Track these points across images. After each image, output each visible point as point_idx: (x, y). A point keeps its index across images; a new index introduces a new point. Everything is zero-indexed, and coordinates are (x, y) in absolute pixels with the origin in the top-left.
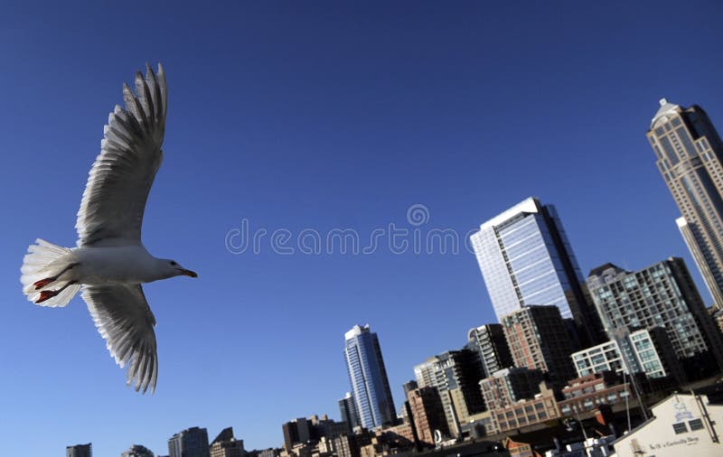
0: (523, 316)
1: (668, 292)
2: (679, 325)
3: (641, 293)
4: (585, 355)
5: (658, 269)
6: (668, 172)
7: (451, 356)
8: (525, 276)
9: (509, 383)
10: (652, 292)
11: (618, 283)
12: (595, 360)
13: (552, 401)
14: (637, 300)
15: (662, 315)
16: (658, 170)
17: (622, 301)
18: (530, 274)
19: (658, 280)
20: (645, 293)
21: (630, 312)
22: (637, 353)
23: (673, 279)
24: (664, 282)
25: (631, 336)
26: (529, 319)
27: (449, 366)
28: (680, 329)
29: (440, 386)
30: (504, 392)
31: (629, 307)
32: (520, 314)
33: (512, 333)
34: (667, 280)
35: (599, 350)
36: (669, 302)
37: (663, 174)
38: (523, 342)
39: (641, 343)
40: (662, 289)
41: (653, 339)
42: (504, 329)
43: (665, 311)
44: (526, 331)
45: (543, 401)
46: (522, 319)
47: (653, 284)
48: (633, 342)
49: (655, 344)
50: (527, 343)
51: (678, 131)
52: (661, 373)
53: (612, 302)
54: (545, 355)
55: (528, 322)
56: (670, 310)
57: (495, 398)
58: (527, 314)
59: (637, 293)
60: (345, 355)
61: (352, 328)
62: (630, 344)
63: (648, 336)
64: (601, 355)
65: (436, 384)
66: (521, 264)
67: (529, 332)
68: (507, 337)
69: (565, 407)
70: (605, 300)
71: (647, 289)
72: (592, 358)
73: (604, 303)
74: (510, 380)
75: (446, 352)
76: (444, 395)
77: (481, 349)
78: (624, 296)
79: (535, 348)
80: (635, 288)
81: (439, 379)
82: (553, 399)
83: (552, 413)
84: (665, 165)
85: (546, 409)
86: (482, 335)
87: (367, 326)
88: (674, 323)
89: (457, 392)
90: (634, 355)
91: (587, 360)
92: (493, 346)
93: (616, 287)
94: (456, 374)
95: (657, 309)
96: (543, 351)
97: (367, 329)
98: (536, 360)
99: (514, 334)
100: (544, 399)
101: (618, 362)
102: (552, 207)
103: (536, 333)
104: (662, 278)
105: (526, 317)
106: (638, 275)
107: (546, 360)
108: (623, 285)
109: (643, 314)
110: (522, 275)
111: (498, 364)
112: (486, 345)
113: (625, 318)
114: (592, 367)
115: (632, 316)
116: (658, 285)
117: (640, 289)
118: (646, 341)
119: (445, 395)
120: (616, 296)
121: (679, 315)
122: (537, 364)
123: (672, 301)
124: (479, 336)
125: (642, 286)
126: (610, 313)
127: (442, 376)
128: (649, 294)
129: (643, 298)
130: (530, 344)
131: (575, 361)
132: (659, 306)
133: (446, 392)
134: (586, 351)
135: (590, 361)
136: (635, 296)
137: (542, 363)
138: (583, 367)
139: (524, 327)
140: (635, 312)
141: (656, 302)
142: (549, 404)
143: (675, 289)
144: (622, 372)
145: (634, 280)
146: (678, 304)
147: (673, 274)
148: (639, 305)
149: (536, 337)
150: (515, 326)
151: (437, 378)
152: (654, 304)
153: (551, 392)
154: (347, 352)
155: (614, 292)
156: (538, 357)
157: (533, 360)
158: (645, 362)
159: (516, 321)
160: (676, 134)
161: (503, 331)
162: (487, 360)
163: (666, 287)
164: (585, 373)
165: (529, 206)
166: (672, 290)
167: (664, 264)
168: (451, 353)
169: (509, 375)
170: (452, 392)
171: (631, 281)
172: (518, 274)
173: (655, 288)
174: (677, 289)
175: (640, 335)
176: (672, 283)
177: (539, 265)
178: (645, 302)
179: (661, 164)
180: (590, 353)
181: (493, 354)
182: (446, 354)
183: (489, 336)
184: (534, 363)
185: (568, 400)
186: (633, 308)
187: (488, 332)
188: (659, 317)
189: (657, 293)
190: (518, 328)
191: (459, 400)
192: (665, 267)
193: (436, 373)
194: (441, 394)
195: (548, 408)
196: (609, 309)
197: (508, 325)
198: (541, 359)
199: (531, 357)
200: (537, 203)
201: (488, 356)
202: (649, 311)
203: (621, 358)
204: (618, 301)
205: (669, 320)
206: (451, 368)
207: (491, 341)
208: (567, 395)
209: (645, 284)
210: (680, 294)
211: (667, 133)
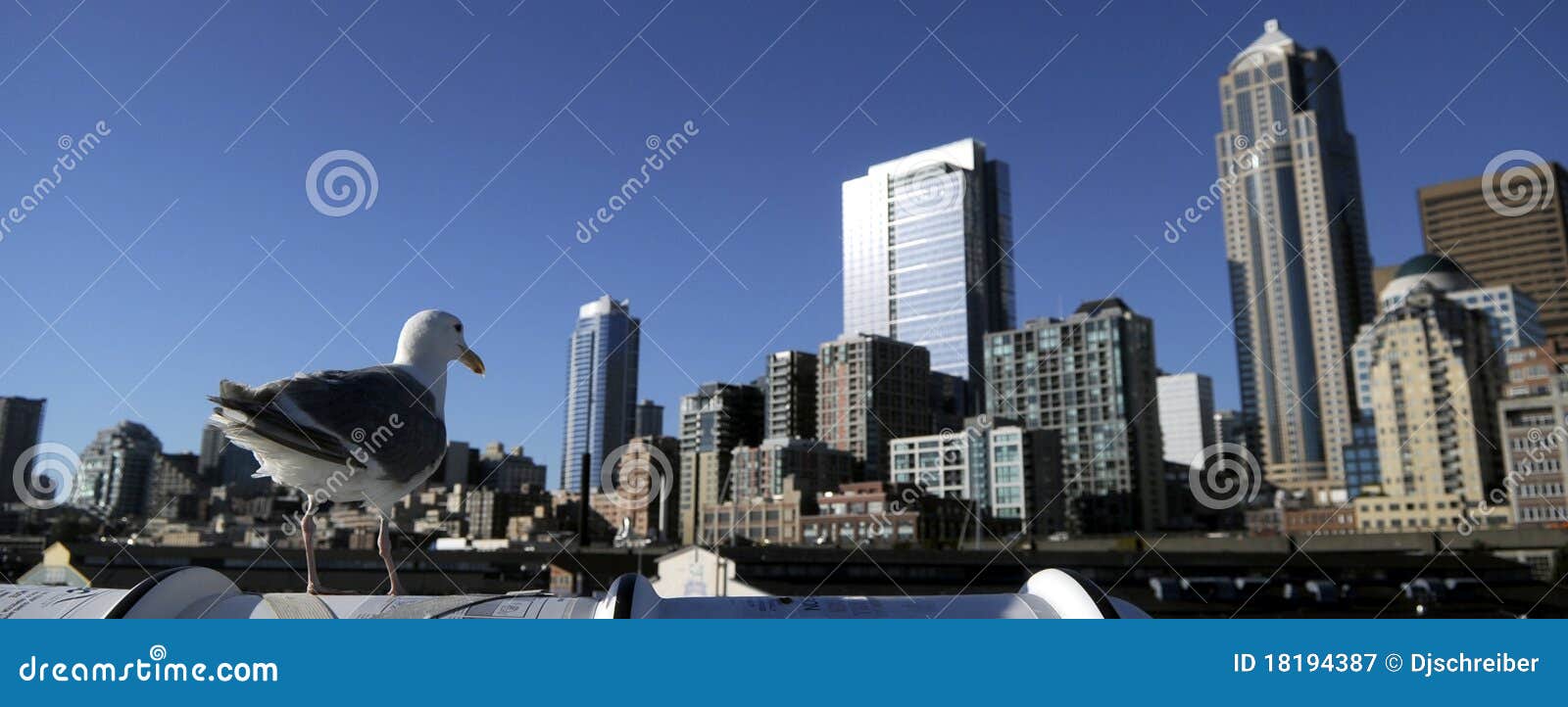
0: (857, 351)
1: (1103, 372)
2: (1100, 437)
3: (1060, 364)
4: (911, 446)
5: (1101, 328)
6: (1229, 158)
7: (719, 392)
8: (912, 281)
9: (779, 463)
10: (1078, 366)
11: (1029, 335)
12: (923, 460)
13: (794, 512)
14: (1049, 374)
15: (1081, 411)
16: (1215, 151)
17: (1024, 369)
18: (922, 280)
19: (1094, 348)
20: (1065, 364)
21: (1031, 391)
22: (993, 465)
23: (1117, 353)
24: (1102, 354)
25: (993, 433)
26: (863, 359)
27: (712, 409)
28: (1099, 442)
29: (686, 441)
30: (766, 477)
31: (1032, 382)
32: (853, 347)
33: (829, 378)
34: (1108, 349)
35: (935, 444)
36: (1097, 392)
37: (1221, 160)
38: (842, 397)
39: (1005, 450)
40: (1095, 365)
41: (1025, 447)
42: (820, 366)
43: (1087, 405)
44: (853, 380)
45: (780, 509)
46: (853, 356)
47: (1084, 352)
48: (993, 445)
49: (1026, 457)
50: (847, 403)
51: (1273, 88)
52: (1018, 510)
53: (1009, 365)
54: (869, 430)
55: (861, 363)
56: (1094, 405)
57: (749, 486)
58: (863, 350)
59: (1054, 361)
60: (570, 346)
61: (597, 299)
62: (986, 446)
63: (1018, 442)
64: (936, 454)
65: (681, 437)
66: (912, 257)
67: (857, 384)
68: (820, 381)
69: (811, 528)
70: (999, 360)
71: (1071, 359)
72: (921, 455)
73: (996, 363)
74: (784, 460)
75: (715, 383)
76: (687, 457)
77: (772, 393)
78: (1031, 359)
79: (857, 415)
80: (1054, 351)
81: (688, 429)
82: (797, 509)
83: (788, 533)
84: (1228, 145)
85: (780, 524)
86: (782, 367)
87: (625, 302)
88: (1094, 429)
89: (710, 458)
90: (987, 466)
91: (912, 456)
92: (792, 393)
93: (1024, 342)
94: (717, 425)
95: (1075, 399)
96: (868, 422)
97: (626, 308)
98: (853, 435)
99: (833, 379)
100: (784, 506)
101: (958, 472)
102: (1006, 168)
103: (867, 389)
104: (1101, 345)
105: (860, 355)
106: (1065, 330)
107: (869, 438)
108: (1035, 341)
109: (1050, 400)
110: (908, 279)
111: (791, 427)
112: (782, 386)
113: (1021, 400)
114: (916, 470)
115: (1032, 399)
116: (1091, 357)
117: (1060, 355)
118: (1013, 448)
119: (689, 459)
120: (1018, 357)
121: (1106, 418)
122: (853, 443)
123: (1104, 391)
124: (775, 369)
125: (1064, 351)
126: (1000, 385)
127: (694, 424)
128: (1071, 369)
129: (1060, 372)
130: (852, 404)
131: (893, 453)
132: (1080, 394)
133: (692, 454)
134: (916, 440)
135: (917, 458)
136: (1049, 365)
137: (862, 442)
138: (902, 467)
139: (852, 372)
140: (1039, 393)
141: (1078, 384)
142: (788, 515)
143: (1114, 372)
144: (959, 492)
145: (1055, 337)
146: (1111, 399)
147: (1122, 344)
148: (1049, 383)
149: (864, 395)
150: (837, 365)
151: (686, 425)
152: (1074, 388)
153: (796, 497)
154: (574, 341)
155: (1018, 348)
156: (857, 431)
157: (847, 434)
158: (1000, 485)
159: (842, 358)
160: (1267, 93)
161: (816, 370)
162: (775, 414)
163: (1102, 363)
164: (902, 479)
165: (962, 154)
166: (1110, 372)
167: (1112, 322)
168: (720, 386)
169: (784, 450)
170: (703, 456)
171: (1050, 337)
172: (902, 275)
173: (1084, 360)
174: (1119, 372)
175: (1008, 437)
176: (1114, 356)
177: (941, 268)
178: (1061, 381)
179: (1223, 141)
180: (922, 445)
181: (788, 407)
182: (713, 387)
183: (792, 373)
184: (848, 440)
185: (821, 516)
186: (1038, 385)
187: (792, 364)
188: (1073, 412)
189: (1084, 369)
190: (841, 369)
191: (709, 473)
192: (1112, 326)
193: (687, 417)
194: (684, 455)
195: (784, 522)
196: (1000, 377)
197: (827, 360)
198: (862, 436)
199: (847, 428)
200: (979, 154)
201: (778, 408)
202: (1062, 398)
203: (965, 467)
204: (1019, 366)
205: (1088, 423)
206: (712, 413)
207: (791, 383)
208: (823, 507)
209: (1071, 349)
210: (1119, 382)
211: (1253, 87)
